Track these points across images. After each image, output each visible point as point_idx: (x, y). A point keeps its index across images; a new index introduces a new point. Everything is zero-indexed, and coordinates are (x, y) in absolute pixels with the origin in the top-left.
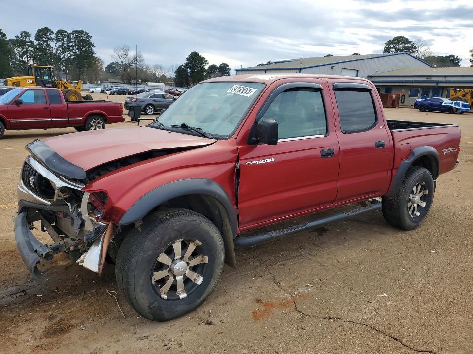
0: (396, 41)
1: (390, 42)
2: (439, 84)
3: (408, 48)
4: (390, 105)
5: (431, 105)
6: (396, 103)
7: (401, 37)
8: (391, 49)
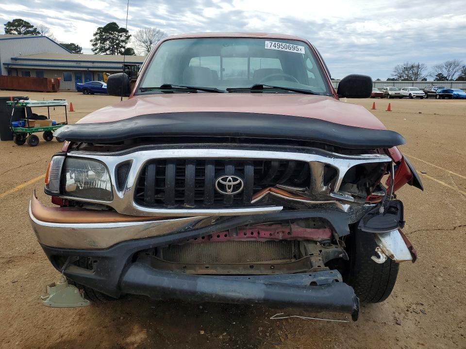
0: (17, 23)
1: (9, 24)
2: (90, 69)
3: (31, 32)
4: (51, 90)
5: (93, 88)
6: (56, 87)
7: (20, 20)
8: (12, 32)
